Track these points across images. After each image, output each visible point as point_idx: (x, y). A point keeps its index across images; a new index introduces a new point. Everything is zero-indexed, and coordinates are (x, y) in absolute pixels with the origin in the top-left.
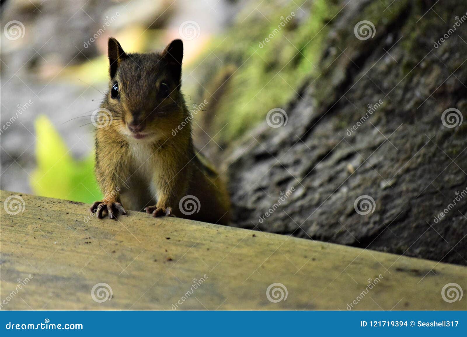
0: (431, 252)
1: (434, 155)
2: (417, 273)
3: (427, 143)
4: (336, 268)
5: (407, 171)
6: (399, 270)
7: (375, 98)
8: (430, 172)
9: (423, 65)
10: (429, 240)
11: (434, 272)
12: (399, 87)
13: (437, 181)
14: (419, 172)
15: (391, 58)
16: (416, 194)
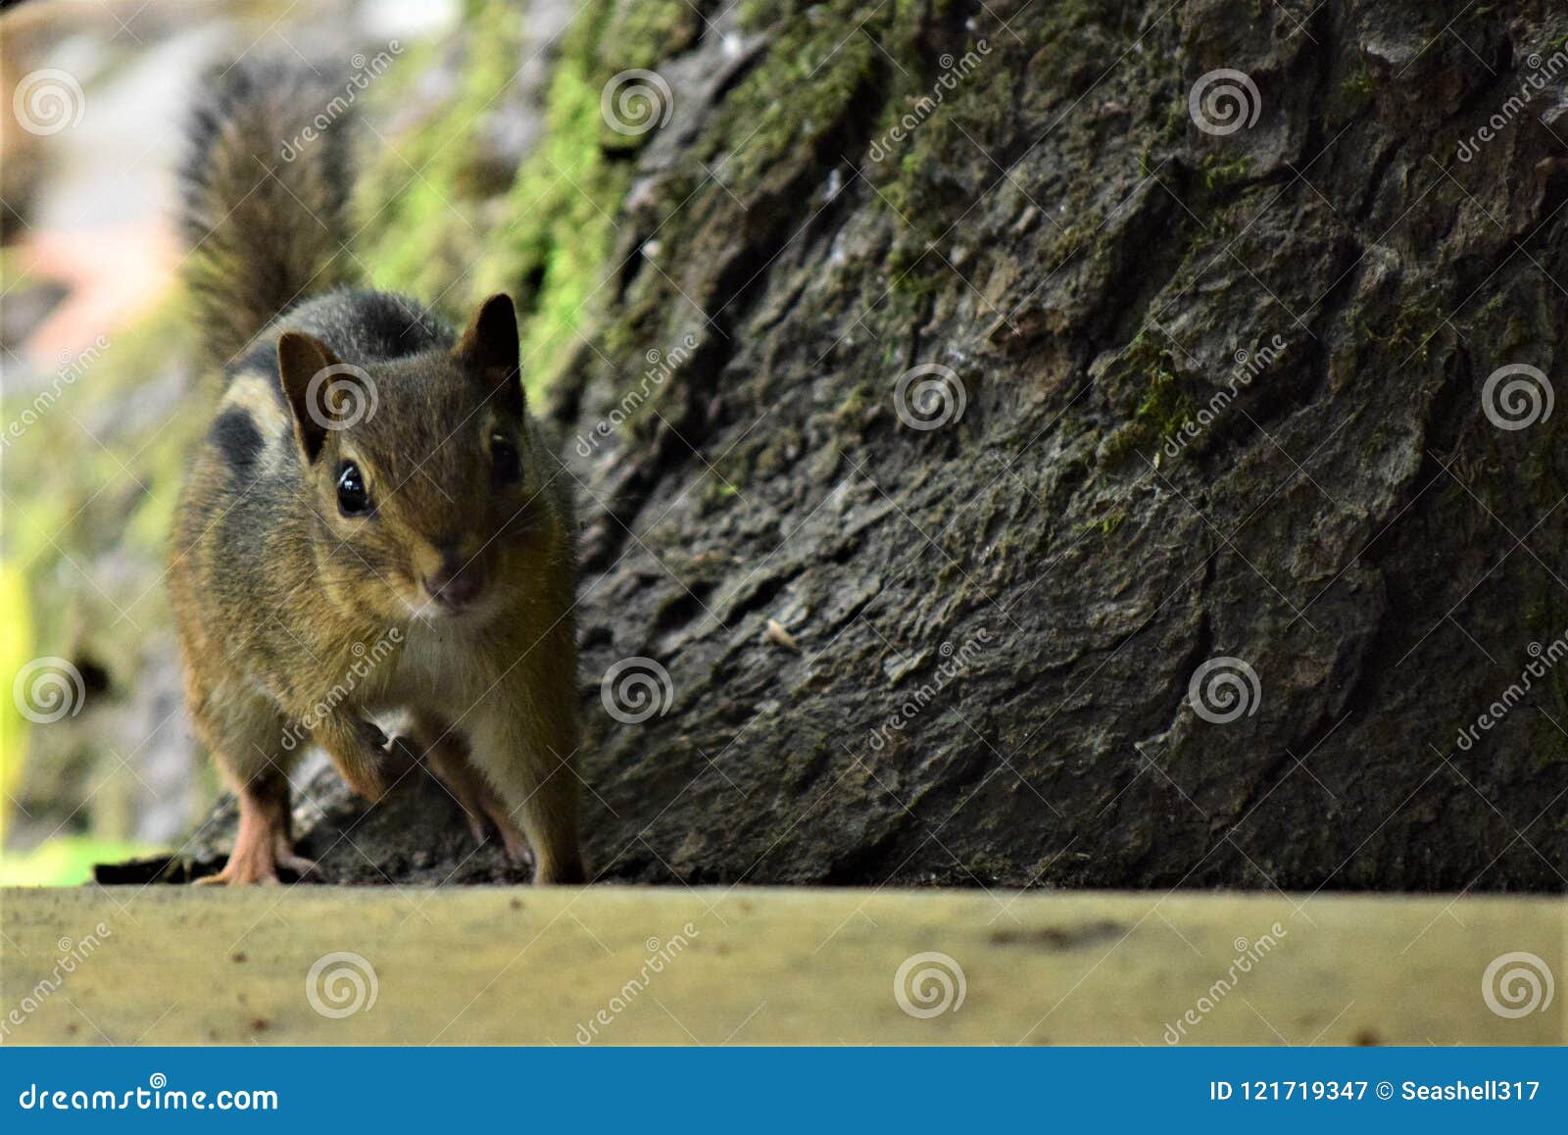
0: (1082, 865)
1: (1043, 546)
2: (1057, 939)
3: (1013, 510)
4: (801, 966)
5: (965, 610)
6: (1002, 938)
7: (821, 389)
8: (1037, 603)
9: (958, 255)
10: (1069, 826)
11: (1109, 930)
12: (895, 343)
13: (1065, 631)
14: (1003, 611)
15: (848, 247)
16: (1004, 685)
